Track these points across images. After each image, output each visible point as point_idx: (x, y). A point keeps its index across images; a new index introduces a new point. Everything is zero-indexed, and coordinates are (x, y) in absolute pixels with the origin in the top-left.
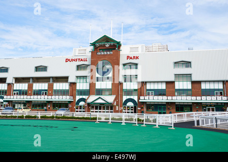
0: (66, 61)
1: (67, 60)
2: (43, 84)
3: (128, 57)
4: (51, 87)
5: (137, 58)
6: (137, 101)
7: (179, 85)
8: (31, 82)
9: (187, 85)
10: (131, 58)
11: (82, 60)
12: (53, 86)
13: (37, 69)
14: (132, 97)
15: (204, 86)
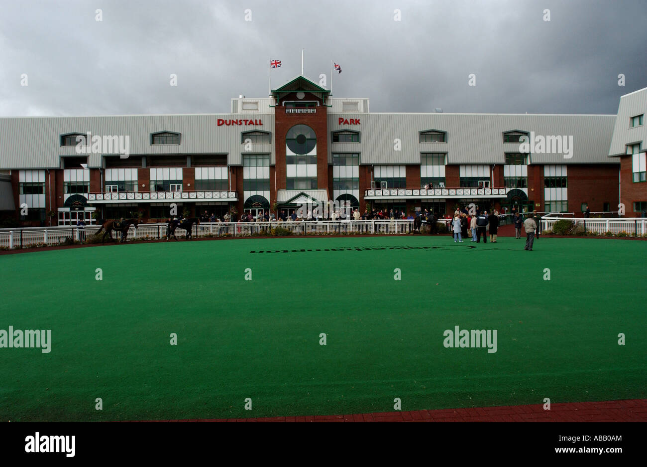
0: (219, 125)
1: (221, 122)
2: (173, 170)
3: (341, 120)
4: (189, 175)
5: (358, 122)
6: (358, 198)
7: (427, 171)
8: (144, 166)
9: (439, 171)
10: (346, 122)
11: (251, 123)
12: (194, 172)
13: (155, 138)
14: (349, 192)
15: (464, 173)
